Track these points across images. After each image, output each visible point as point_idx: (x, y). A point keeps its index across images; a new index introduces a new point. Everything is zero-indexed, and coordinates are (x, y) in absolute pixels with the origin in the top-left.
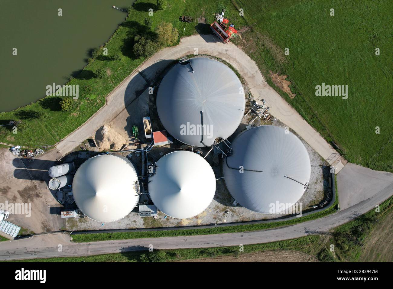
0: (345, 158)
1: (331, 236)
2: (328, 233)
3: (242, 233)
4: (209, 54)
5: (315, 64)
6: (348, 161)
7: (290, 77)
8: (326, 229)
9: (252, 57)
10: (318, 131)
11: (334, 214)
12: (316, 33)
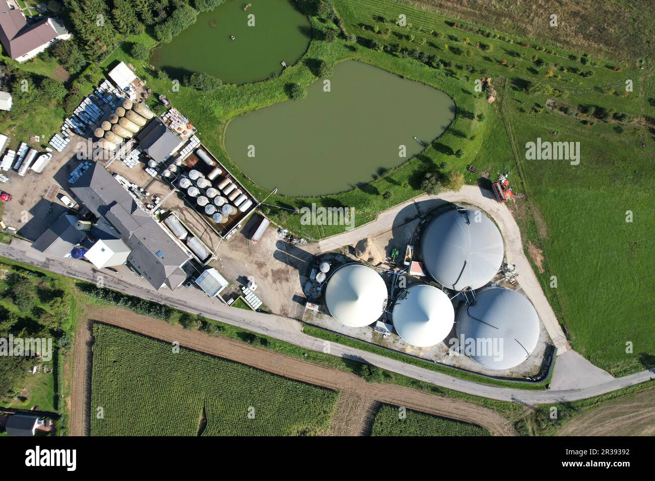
0: (570, 344)
1: (533, 411)
2: (531, 407)
3: (454, 378)
4: (481, 207)
5: (572, 249)
6: (572, 348)
7: (546, 254)
8: (531, 402)
9: (518, 224)
10: (554, 310)
11: (543, 391)
12: (583, 221)
